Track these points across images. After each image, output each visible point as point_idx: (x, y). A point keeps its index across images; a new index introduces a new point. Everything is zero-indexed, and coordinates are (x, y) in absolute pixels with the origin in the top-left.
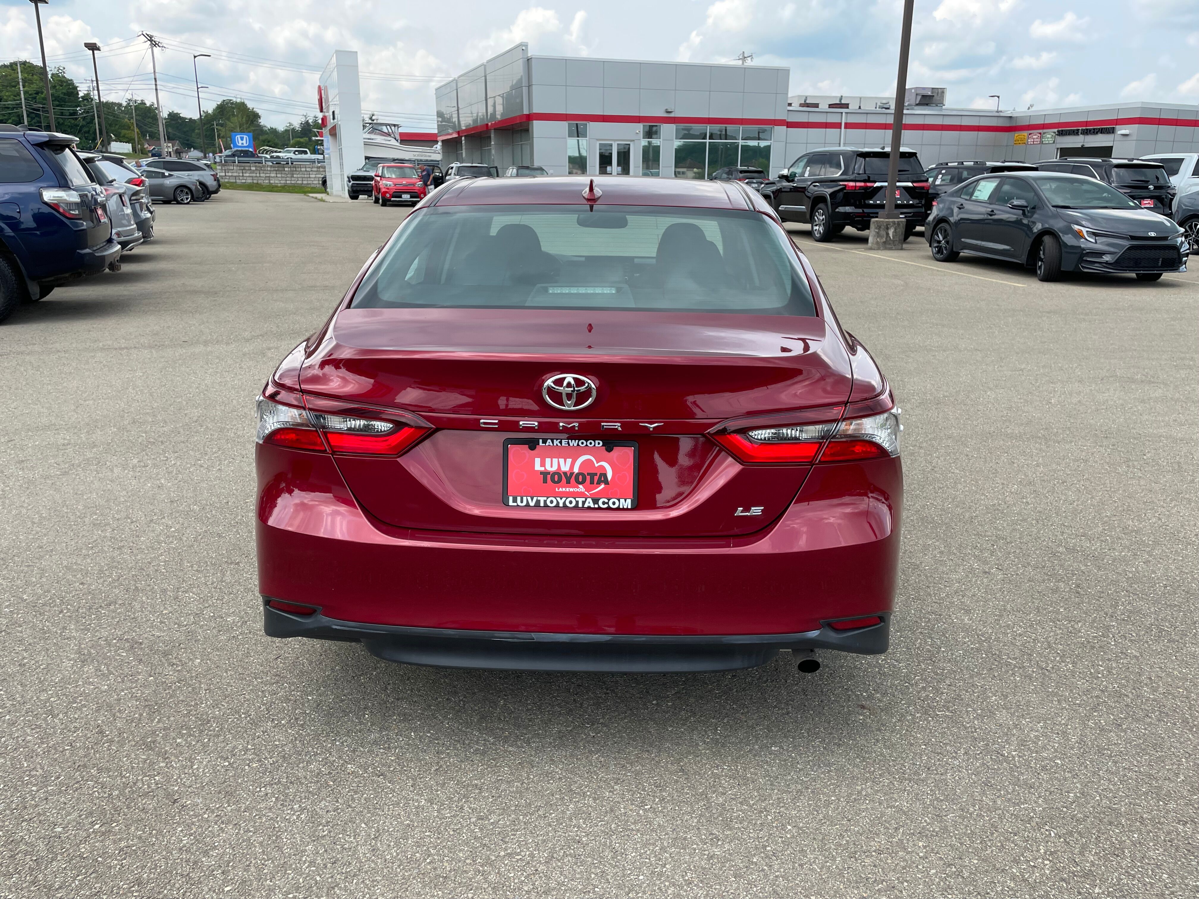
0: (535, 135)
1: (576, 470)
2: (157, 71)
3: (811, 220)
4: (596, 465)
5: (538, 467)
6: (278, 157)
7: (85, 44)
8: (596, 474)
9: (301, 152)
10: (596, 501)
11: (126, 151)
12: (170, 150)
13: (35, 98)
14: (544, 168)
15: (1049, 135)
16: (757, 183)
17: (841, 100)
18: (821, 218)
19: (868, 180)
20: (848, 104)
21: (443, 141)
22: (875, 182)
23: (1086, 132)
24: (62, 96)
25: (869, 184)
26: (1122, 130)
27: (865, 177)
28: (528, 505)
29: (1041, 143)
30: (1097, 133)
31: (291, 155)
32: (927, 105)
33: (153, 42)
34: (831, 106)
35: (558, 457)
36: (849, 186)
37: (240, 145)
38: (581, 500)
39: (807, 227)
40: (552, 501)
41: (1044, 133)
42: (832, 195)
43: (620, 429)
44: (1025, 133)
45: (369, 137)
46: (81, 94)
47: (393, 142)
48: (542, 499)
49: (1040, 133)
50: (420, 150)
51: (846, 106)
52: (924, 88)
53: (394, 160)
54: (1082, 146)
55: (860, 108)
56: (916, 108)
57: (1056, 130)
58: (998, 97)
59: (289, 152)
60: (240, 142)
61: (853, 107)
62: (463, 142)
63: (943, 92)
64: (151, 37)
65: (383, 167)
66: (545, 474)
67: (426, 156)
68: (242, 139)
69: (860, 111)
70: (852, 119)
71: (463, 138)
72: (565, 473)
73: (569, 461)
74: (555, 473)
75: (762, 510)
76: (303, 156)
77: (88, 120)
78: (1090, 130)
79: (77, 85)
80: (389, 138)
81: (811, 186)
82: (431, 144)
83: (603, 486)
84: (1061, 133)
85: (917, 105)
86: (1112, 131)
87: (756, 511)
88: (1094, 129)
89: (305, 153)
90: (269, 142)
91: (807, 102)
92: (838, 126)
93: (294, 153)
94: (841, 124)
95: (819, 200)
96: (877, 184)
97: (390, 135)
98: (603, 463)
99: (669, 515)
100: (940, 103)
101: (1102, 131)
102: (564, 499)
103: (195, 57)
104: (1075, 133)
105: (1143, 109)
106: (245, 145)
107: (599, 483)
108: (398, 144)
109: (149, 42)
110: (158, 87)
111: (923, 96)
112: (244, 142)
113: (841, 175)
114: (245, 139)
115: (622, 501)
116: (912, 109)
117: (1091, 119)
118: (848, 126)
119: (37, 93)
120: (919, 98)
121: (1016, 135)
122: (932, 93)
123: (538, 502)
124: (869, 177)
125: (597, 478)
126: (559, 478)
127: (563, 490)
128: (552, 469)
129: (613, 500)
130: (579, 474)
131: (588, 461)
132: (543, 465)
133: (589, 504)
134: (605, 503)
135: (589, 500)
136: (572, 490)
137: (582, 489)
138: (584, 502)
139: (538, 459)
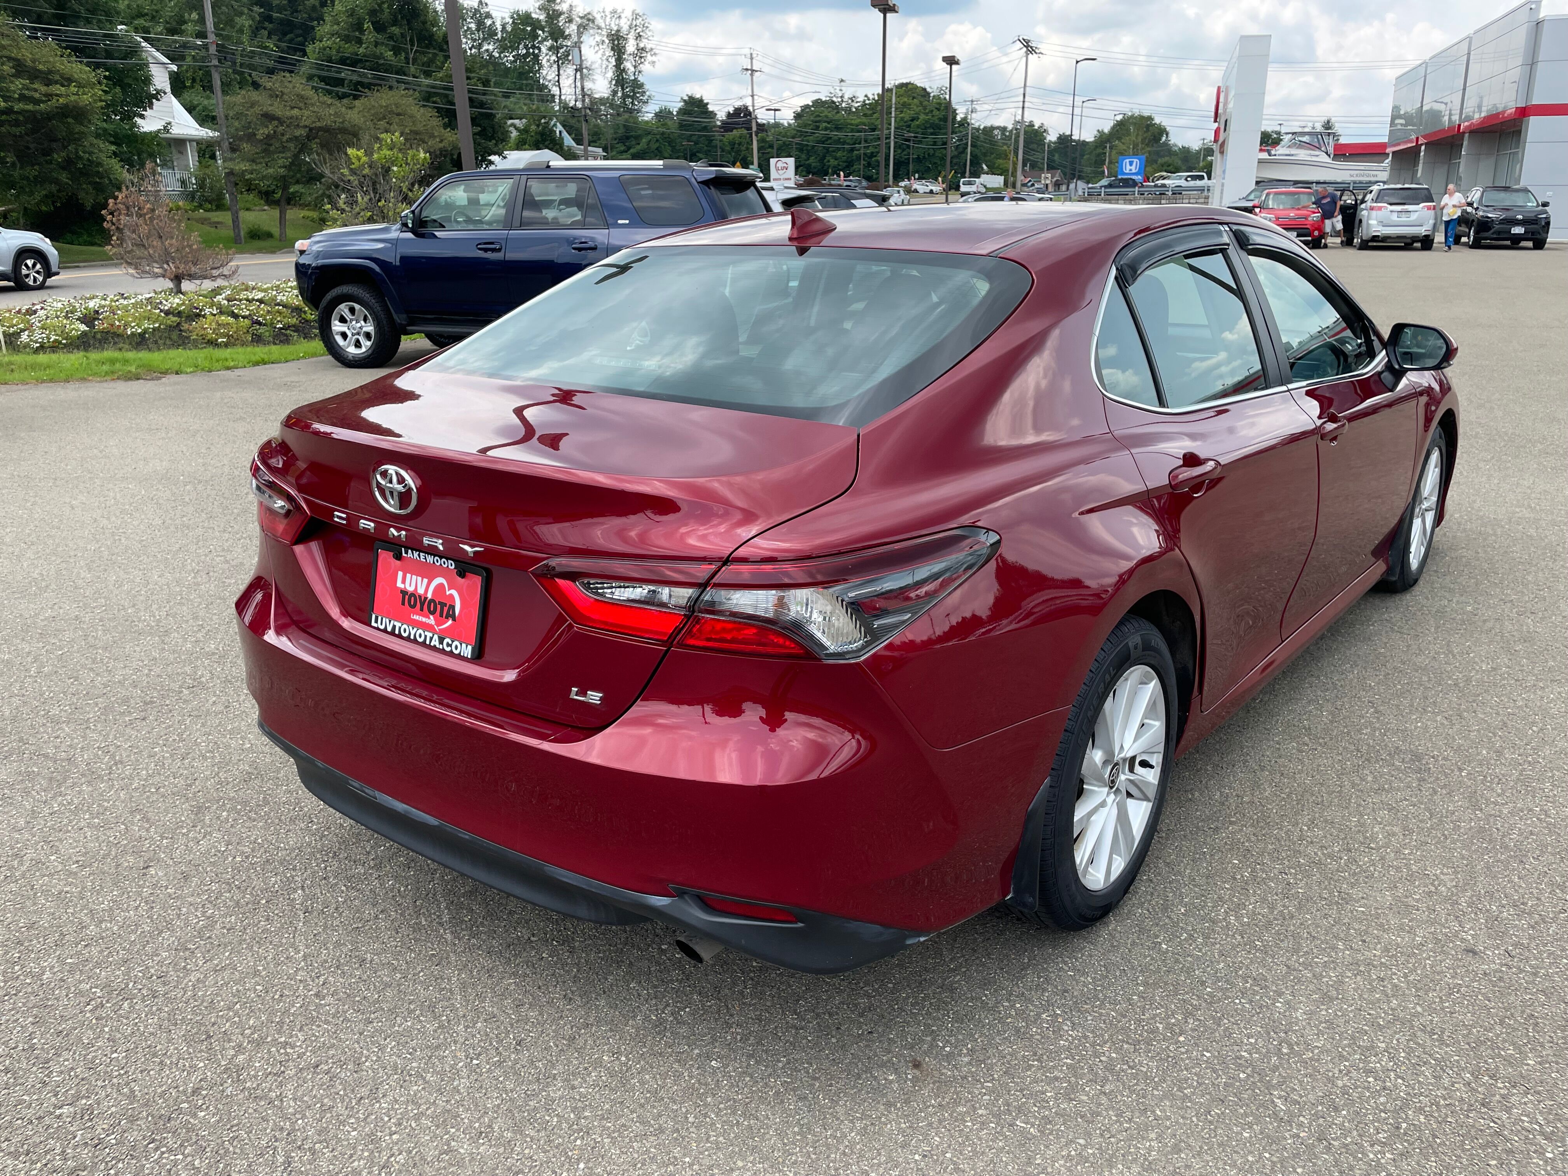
0: (1529, 138)
1: (430, 595)
2: (1028, 84)
4: (448, 593)
5: (399, 583)
6: (1164, 186)
7: (944, 58)
8: (446, 605)
9: (1194, 178)
10: (441, 641)
11: (996, 185)
12: (1048, 182)
13: (909, 126)
14: (1529, 188)
21: (1394, 153)
24: (937, 122)
28: (386, 629)
31: (1183, 183)
33: (1029, 48)
35: (417, 576)
37: (1128, 171)
38: (429, 635)
40: (406, 630)
43: (441, 548)
45: (1288, 153)
46: (958, 118)
47: (1324, 158)
48: (398, 624)
50: (1362, 168)
53: (1296, 183)
59: (1180, 178)
60: (1128, 167)
62: (1422, 154)
64: (1028, 42)
65: (1268, 194)
66: (404, 592)
67: (1369, 176)
68: (1131, 164)
71: (1423, 148)
72: (420, 596)
73: (426, 581)
74: (412, 594)
75: (601, 698)
76: (1198, 183)
77: (961, 150)
79: (957, 107)
80: (1317, 153)
82: (1377, 158)
83: (450, 622)
87: (594, 697)
89: (1201, 178)
90: (1169, 166)
93: (1186, 180)
97: (1319, 149)
98: (454, 592)
99: (502, 677)
102: (415, 629)
103: (1077, 62)
106: (1134, 171)
107: (447, 618)
108: (1329, 160)
109: (1025, 49)
110: (1026, 105)
112: (1133, 168)
114: (1134, 164)
115: (464, 645)
119: (912, 120)
123: (394, 627)
125: (446, 609)
126: (412, 601)
127: (416, 617)
128: (411, 589)
129: (456, 643)
130: (432, 600)
131: (441, 586)
132: (404, 582)
133: (435, 642)
134: (448, 645)
135: (436, 637)
136: (424, 620)
137: (431, 620)
138: (431, 639)
139: (400, 574)
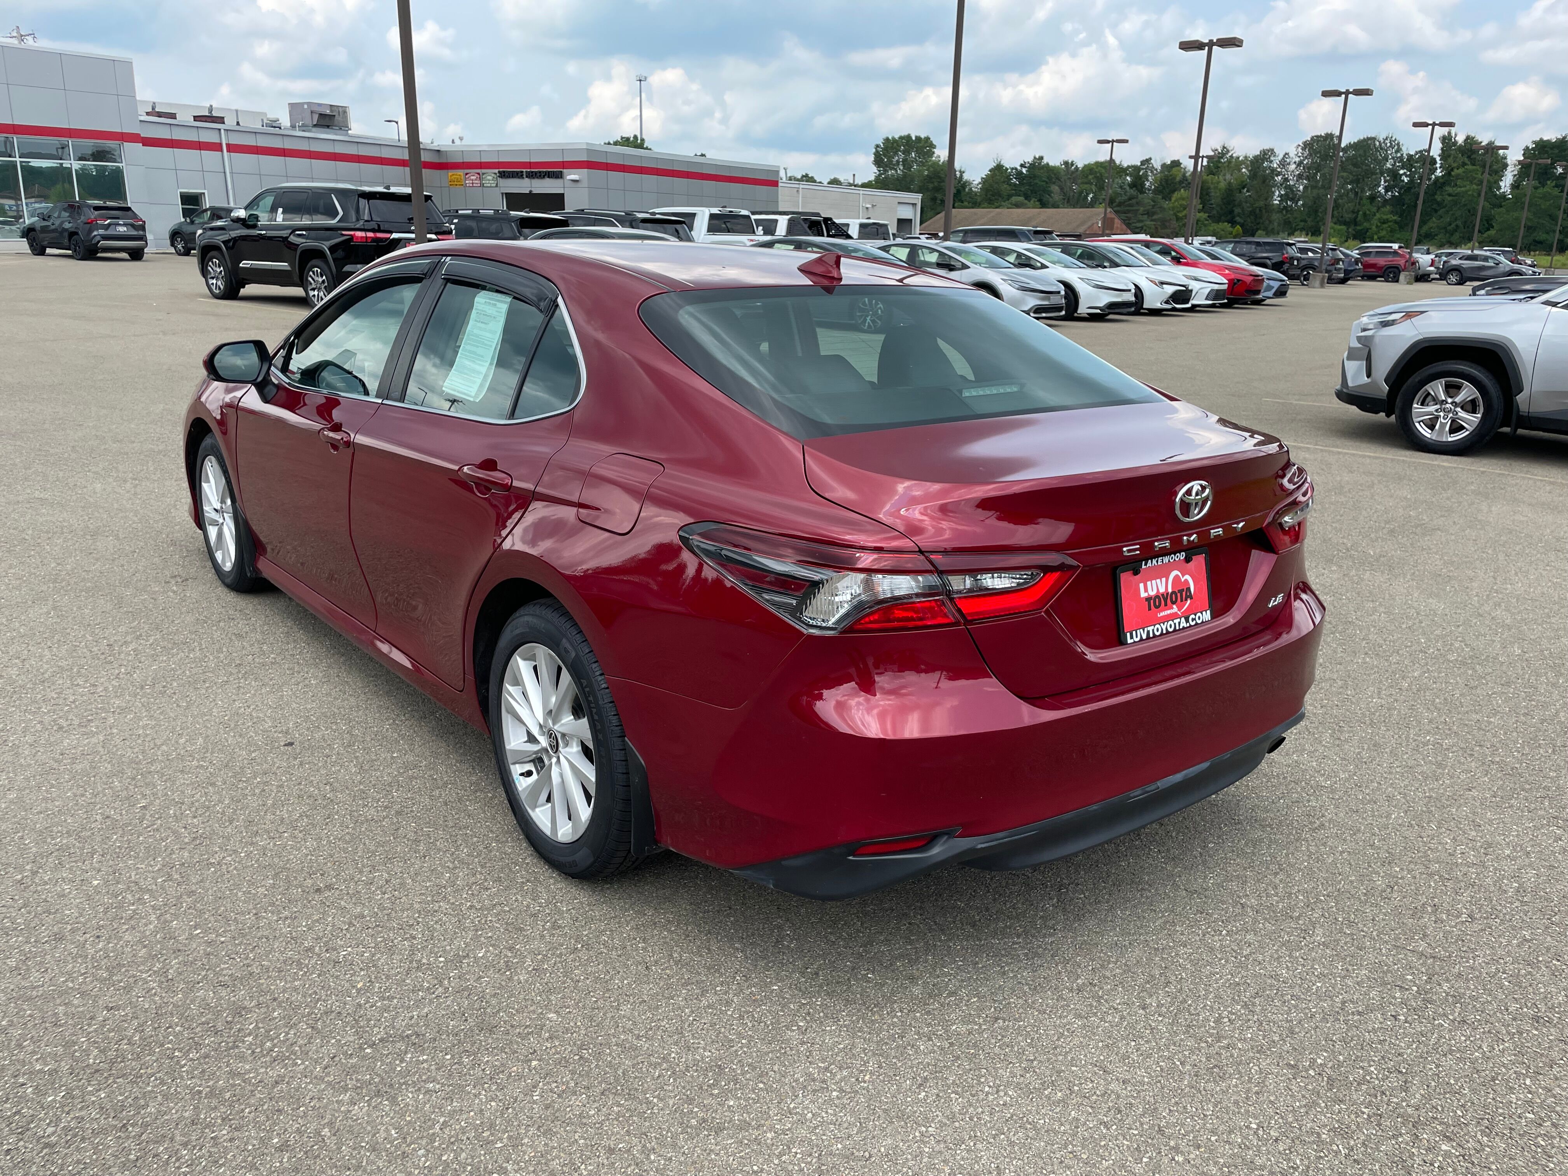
1: (1170, 590)
3: (302, 282)
4: (1183, 580)
5: (1143, 595)
8: (1183, 590)
10: (1187, 620)
15: (490, 176)
16: (125, 225)
17: (210, 112)
18: (320, 280)
19: (379, 230)
20: (223, 118)
22: (391, 232)
23: (531, 175)
25: (380, 235)
26: (571, 175)
27: (373, 225)
28: (1141, 640)
29: (482, 185)
30: (544, 177)
32: (328, 127)
34: (196, 118)
35: (1155, 580)
36: (357, 238)
38: (1177, 621)
39: (298, 291)
40: (1158, 629)
41: (483, 174)
42: (332, 249)
44: (461, 173)
48: (1150, 629)
49: (479, 174)
51: (221, 120)
52: (320, 105)
54: (531, 191)
55: (238, 124)
56: (314, 129)
57: (496, 171)
58: (397, 123)
61: (230, 122)
63: (345, 112)
66: (1148, 599)
69: (238, 128)
70: (236, 140)
72: (1163, 595)
73: (1164, 580)
74: (1157, 596)
78: (536, 173)
81: (292, 236)
83: (1189, 601)
84: (503, 175)
85: (315, 126)
86: (559, 176)
88: (540, 172)
91: (157, 110)
92: (217, 147)
94: (221, 144)
95: (310, 256)
96: (395, 236)
98: (1186, 577)
100: (344, 127)
101: (551, 175)
102: (1165, 624)
104: (519, 175)
105: (589, 151)
107: (1186, 600)
111: (321, 114)
113: (338, 222)
115: (1204, 613)
116: (309, 131)
117: (534, 159)
118: (232, 148)
120: (316, 117)
121: (450, 174)
122: (331, 111)
123: (1148, 632)
124: (379, 226)
125: (1184, 593)
126: (1159, 601)
127: (1162, 614)
128: (1152, 593)
129: (1199, 614)
130: (1173, 592)
131: (1177, 577)
132: (1146, 590)
133: (1184, 624)
134: (1193, 620)
135: (1183, 619)
136: (1169, 612)
137: (1175, 609)
138: (1179, 623)
139: (1142, 585)
